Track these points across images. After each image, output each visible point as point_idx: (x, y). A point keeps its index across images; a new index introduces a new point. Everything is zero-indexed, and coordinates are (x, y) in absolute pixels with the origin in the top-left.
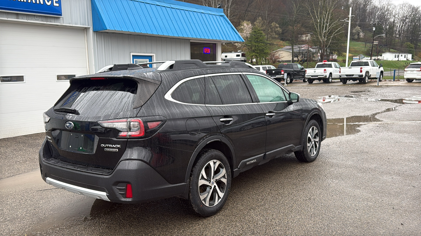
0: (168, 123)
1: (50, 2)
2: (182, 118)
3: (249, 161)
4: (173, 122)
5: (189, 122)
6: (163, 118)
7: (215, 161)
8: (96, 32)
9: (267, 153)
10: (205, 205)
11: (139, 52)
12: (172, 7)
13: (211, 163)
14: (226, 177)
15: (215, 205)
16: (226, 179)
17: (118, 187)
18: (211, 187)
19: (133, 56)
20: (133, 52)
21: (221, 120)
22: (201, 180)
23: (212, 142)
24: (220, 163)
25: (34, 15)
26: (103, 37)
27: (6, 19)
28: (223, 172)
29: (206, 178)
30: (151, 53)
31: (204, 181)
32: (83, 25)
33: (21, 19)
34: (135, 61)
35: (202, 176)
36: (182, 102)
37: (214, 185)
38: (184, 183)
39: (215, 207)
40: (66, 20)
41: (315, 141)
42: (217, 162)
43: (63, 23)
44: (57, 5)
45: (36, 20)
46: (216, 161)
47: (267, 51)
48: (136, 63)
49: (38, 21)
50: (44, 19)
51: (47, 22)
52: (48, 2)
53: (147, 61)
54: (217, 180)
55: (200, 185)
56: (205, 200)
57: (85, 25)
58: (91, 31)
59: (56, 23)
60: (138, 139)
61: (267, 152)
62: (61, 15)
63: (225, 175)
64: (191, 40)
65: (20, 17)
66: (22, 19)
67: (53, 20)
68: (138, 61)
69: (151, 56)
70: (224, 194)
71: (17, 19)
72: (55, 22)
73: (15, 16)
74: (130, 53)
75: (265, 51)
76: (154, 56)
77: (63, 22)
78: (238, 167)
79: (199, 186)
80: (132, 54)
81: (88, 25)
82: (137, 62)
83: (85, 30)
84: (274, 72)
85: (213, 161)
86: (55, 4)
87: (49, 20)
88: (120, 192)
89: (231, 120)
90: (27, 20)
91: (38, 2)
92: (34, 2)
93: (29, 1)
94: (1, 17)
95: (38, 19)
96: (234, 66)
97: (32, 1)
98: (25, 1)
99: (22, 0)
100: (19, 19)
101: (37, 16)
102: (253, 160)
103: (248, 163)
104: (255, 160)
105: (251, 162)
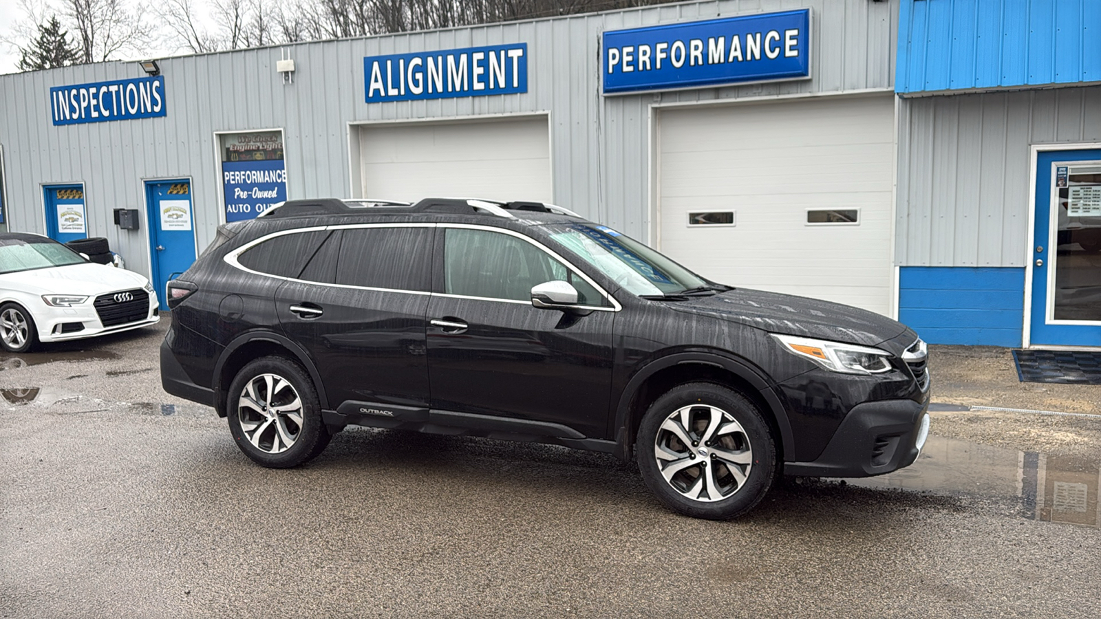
1: (777, 50)
3: (367, 407)
4: (204, 295)
6: (194, 286)
7: (276, 377)
10: (251, 442)
13: (268, 378)
14: (302, 416)
15: (272, 452)
18: (267, 419)
19: (1040, 153)
20: (1042, 142)
21: (292, 308)
22: (244, 399)
23: (259, 341)
24: (287, 384)
25: (751, 86)
26: (932, 109)
27: (694, 103)
28: (295, 403)
29: (256, 400)
31: (249, 401)
32: (874, 87)
33: (724, 98)
34: (1058, 169)
35: (247, 392)
37: (274, 418)
39: (272, 456)
42: (282, 381)
43: (819, 91)
44: (796, 53)
45: (755, 95)
46: (279, 379)
48: (1059, 173)
49: (759, 95)
50: (772, 90)
51: (781, 94)
52: (772, 51)
54: (281, 413)
55: (242, 406)
56: (250, 433)
59: (801, 92)
62: (805, 74)
63: (300, 410)
65: (723, 94)
66: (727, 97)
68: (1069, 167)
71: (715, 98)
73: (712, 95)
74: (1030, 145)
77: (817, 90)
78: (337, 409)
80: (1034, 148)
82: (1067, 170)
86: (788, 53)
87: (784, 89)
90: (733, 97)
91: (749, 57)
92: (740, 59)
93: (731, 59)
94: (686, 101)
95: (760, 91)
96: (425, 209)
97: (736, 58)
98: (722, 61)
99: (716, 61)
100: (722, 98)
101: (757, 86)
102: (380, 409)
103: (365, 410)
104: (390, 413)
105: (375, 411)
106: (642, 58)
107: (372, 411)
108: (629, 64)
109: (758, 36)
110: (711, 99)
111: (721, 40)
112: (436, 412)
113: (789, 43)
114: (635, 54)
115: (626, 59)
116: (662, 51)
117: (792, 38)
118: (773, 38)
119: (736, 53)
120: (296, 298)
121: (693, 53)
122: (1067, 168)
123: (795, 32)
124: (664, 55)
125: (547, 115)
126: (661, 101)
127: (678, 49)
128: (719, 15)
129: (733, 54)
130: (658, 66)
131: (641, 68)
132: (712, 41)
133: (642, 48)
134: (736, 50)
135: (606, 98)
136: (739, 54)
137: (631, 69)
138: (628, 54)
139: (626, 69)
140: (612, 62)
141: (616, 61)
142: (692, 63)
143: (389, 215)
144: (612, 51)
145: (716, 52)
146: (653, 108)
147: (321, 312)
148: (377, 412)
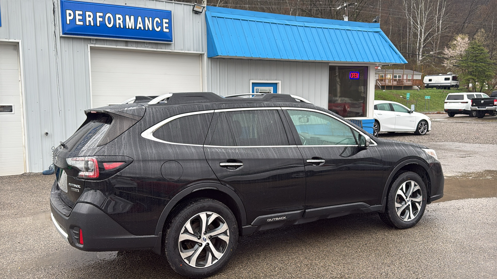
0: (135, 164)
1: (160, 27)
2: (157, 160)
3: (271, 218)
4: (142, 164)
5: (167, 165)
6: (127, 159)
7: (209, 213)
8: (210, 58)
9: (307, 211)
10: (190, 264)
11: (260, 80)
12: (306, 26)
13: (203, 216)
14: (228, 234)
15: (205, 267)
16: (228, 236)
17: (74, 231)
18: (202, 244)
19: (253, 83)
20: (253, 79)
21: (221, 164)
22: (183, 235)
23: (201, 190)
24: (217, 216)
25: (144, 42)
26: (218, 62)
27: (115, 47)
28: (224, 227)
29: (193, 233)
30: (276, 80)
31: (187, 235)
32: (197, 51)
33: (130, 47)
34: (256, 89)
35: (186, 230)
36: (167, 141)
37: (207, 242)
38: (154, 236)
39: (206, 269)
40: (177, 46)
41: (413, 200)
42: (213, 214)
44: (167, 30)
45: (146, 47)
46: (211, 214)
47: (490, 73)
48: (257, 91)
49: (148, 48)
50: (154, 46)
51: (157, 49)
52: (158, 28)
53: (271, 89)
54: (212, 237)
55: (181, 240)
56: (189, 258)
57: (199, 51)
58: (205, 57)
59: (167, 49)
60: (94, 180)
61: (306, 209)
62: (171, 41)
63: (226, 231)
64: (330, 63)
65: (129, 44)
67: (163, 47)
68: (259, 89)
69: (276, 84)
70: (223, 254)
71: (126, 46)
72: (165, 49)
73: (124, 44)
74: (250, 80)
75: (486, 73)
76: (279, 83)
77: (174, 49)
78: (252, 224)
79: (179, 241)
80: (252, 81)
81: (202, 51)
82: (258, 90)
83: (201, 55)
84: (482, 101)
85: (206, 213)
86: (165, 30)
87: (159, 46)
88: (75, 237)
89: (241, 166)
90: (136, 47)
91: (147, 29)
92: (142, 28)
93: (138, 28)
94: (110, 45)
95: (148, 45)
96: (270, 99)
97: (140, 28)
98: (133, 28)
99: (130, 27)
100: (129, 46)
101: (147, 43)
102: (278, 217)
103: (270, 220)
104: (284, 218)
105: (276, 218)
106: (88, 19)
107: (274, 219)
108: (80, 20)
109: (150, 19)
110: (124, 46)
111: (132, 17)
112: (309, 210)
113: (165, 25)
114: (84, 15)
115: (78, 17)
116: (100, 17)
117: (166, 23)
118: (157, 21)
119: (140, 25)
120: (222, 157)
121: (118, 21)
122: (258, 89)
123: (167, 21)
124: (101, 19)
125: (18, 43)
126: (95, 44)
127: (109, 17)
128: (126, 4)
129: (138, 26)
130: (98, 25)
131: (88, 24)
132: (127, 17)
133: (88, 13)
134: (140, 24)
135: (61, 37)
136: (141, 26)
137: (81, 23)
138: (79, 15)
139: (78, 23)
140: (69, 18)
141: (72, 17)
142: (118, 26)
143: (251, 103)
144: (68, 12)
145: (130, 23)
146: (90, 47)
147: (242, 164)
148: (277, 219)
